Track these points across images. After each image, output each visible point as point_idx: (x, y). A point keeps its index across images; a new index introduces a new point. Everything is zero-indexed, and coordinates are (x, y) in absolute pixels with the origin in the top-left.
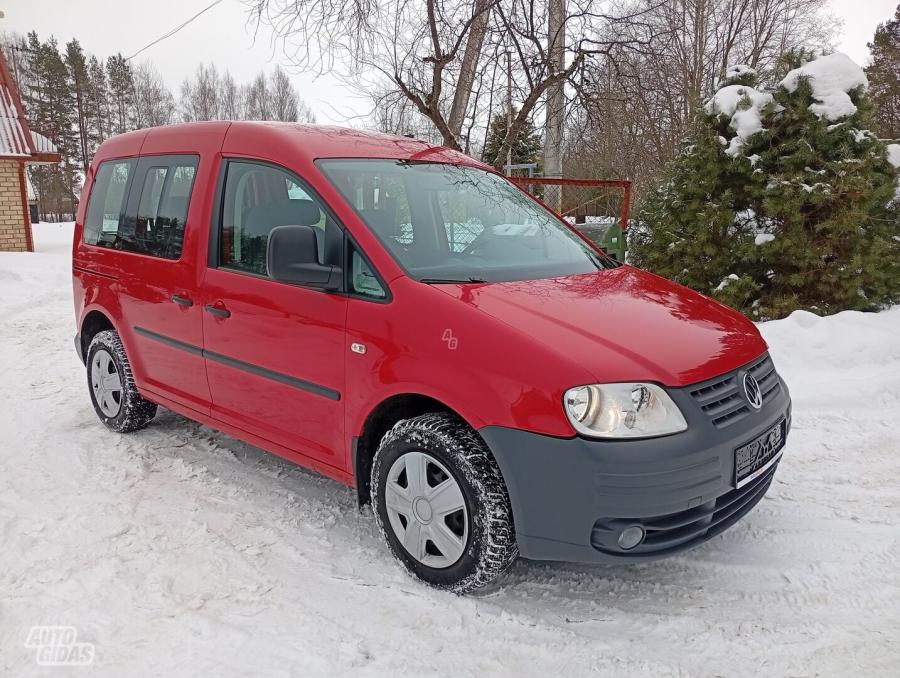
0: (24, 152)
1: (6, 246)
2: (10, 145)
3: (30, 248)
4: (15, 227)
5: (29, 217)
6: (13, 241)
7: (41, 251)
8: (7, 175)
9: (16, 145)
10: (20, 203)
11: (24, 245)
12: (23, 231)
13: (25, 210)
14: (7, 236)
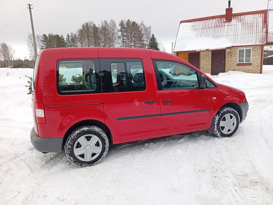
0: (264, 43)
1: (254, 71)
2: (260, 41)
3: (261, 73)
4: (258, 66)
5: (263, 63)
6: (256, 70)
7: (264, 73)
8: (258, 50)
9: (262, 41)
10: (260, 59)
11: (260, 71)
12: (260, 67)
13: (261, 61)
14: (255, 69)
